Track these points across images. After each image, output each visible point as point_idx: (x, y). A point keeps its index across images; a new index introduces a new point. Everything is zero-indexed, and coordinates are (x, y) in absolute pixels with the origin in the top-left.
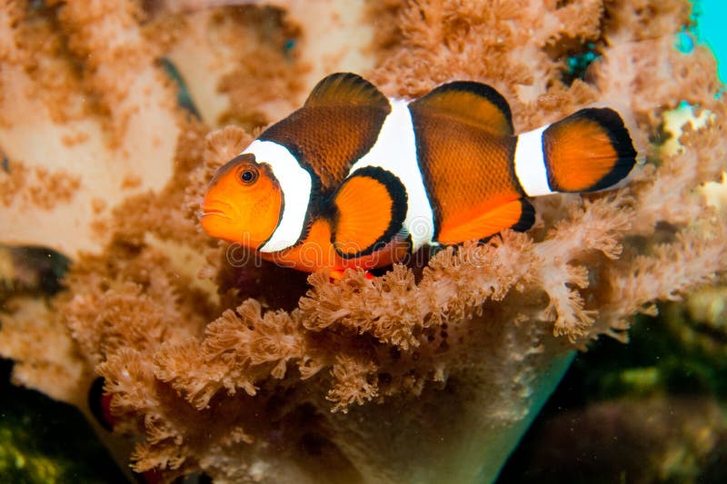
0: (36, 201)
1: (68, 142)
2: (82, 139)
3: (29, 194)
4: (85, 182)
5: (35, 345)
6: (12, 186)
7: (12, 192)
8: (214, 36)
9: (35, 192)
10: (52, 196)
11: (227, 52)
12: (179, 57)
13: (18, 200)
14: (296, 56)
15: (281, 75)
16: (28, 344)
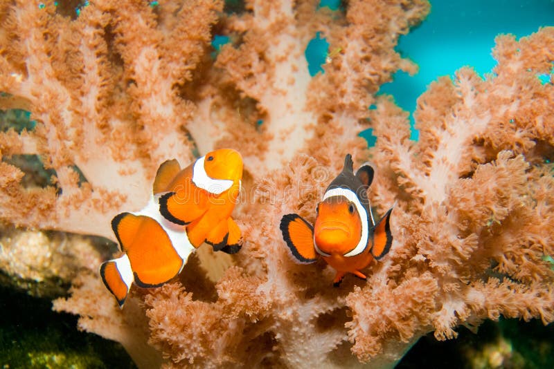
0: (96, 207)
1: (123, 173)
2: (131, 172)
3: (92, 203)
4: (130, 198)
5: (93, 306)
6: (81, 197)
7: (81, 201)
8: (215, 115)
9: (96, 202)
10: (107, 205)
11: (222, 126)
12: (192, 127)
13: (84, 206)
14: (264, 129)
15: (254, 140)
16: (88, 305)
